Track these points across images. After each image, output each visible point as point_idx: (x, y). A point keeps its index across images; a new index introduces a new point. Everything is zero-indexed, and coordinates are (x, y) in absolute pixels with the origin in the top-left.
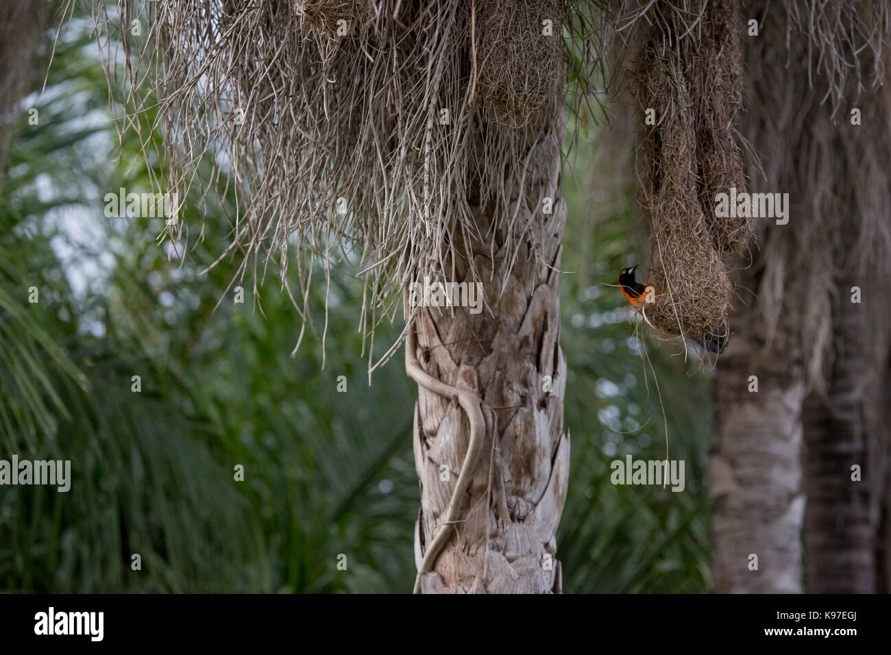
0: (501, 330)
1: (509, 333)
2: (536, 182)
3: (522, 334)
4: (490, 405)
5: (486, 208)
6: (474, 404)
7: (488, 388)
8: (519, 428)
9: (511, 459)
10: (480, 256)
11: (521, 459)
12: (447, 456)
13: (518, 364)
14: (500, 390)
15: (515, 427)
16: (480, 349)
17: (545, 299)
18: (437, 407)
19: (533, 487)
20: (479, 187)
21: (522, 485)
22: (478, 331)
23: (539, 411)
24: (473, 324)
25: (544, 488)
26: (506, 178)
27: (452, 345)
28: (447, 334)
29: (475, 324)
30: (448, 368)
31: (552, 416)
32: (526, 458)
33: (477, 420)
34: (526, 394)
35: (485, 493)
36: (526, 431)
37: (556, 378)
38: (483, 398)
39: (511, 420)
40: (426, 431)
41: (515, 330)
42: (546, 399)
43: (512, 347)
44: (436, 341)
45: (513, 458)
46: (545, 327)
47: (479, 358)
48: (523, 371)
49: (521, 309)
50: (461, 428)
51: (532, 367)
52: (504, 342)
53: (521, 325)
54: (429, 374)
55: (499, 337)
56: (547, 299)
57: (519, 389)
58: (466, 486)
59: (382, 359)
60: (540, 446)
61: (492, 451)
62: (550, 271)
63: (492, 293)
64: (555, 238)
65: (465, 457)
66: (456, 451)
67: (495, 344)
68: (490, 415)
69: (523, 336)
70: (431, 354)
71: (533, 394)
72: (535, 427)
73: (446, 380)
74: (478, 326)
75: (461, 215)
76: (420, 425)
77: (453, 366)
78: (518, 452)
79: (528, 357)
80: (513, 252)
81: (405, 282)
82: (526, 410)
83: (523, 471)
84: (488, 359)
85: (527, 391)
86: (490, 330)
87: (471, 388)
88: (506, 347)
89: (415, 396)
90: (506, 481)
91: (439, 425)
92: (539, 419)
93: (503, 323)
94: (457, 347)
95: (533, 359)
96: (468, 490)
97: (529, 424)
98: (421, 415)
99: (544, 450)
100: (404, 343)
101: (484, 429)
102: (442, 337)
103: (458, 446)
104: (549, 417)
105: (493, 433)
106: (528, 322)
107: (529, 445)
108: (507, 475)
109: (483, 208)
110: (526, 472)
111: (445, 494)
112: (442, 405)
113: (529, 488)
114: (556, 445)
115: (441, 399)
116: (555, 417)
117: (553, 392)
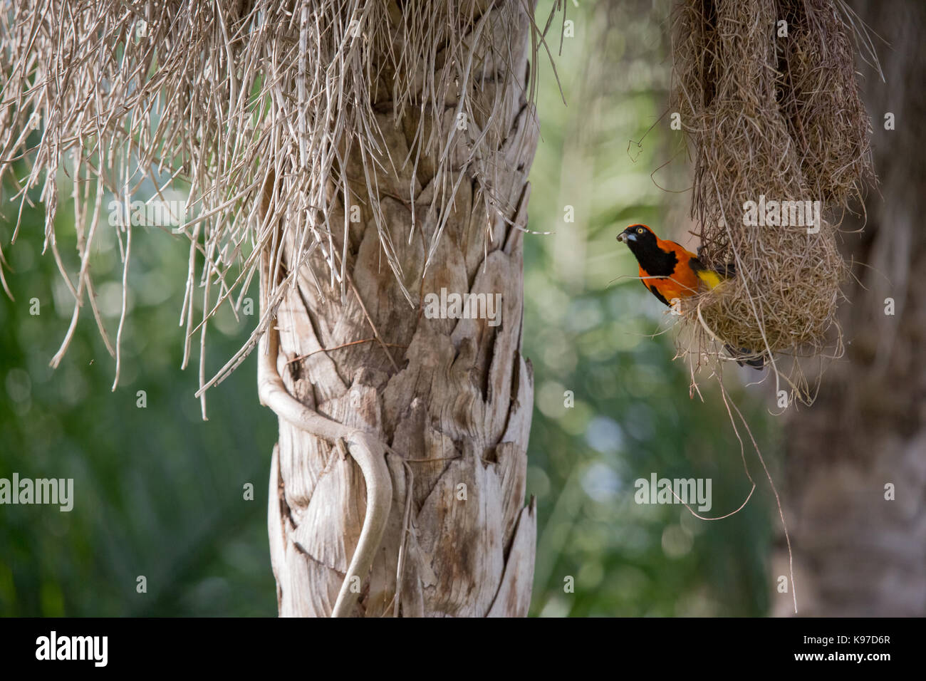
0: (424, 329)
1: (436, 334)
2: (489, 76)
3: (459, 335)
4: (402, 455)
5: (403, 120)
6: (375, 455)
7: (399, 426)
8: (450, 496)
9: (435, 548)
10: (389, 200)
11: (452, 549)
12: (325, 542)
13: (451, 385)
14: (420, 429)
15: (444, 493)
16: (387, 359)
17: (499, 276)
18: (311, 459)
19: (472, 597)
20: (392, 83)
21: (454, 593)
22: (383, 328)
23: (486, 468)
24: (375, 316)
25: (490, 599)
26: (438, 67)
27: (338, 353)
28: (331, 332)
29: (378, 315)
30: (332, 392)
31: (507, 476)
32: (461, 546)
33: (379, 480)
34: (463, 436)
35: (391, 606)
36: (462, 502)
37: (515, 412)
38: (390, 443)
39: (436, 482)
40: (292, 499)
41: (448, 329)
42: (498, 447)
43: (442, 357)
44: (312, 345)
45: (438, 547)
47: (385, 375)
48: (460, 397)
50: (351, 493)
51: (475, 392)
52: (429, 348)
54: (298, 400)
55: (420, 340)
56: (502, 275)
57: (452, 429)
59: (221, 372)
60: (485, 528)
61: (404, 534)
62: (509, 228)
63: (410, 263)
64: (519, 173)
65: (356, 545)
66: (341, 534)
67: (412, 352)
68: (400, 472)
69: (460, 338)
70: (303, 366)
71: (474, 438)
72: (478, 495)
73: (327, 412)
74: (384, 320)
75: (360, 130)
76: (281, 486)
77: (342, 388)
78: (447, 536)
79: (469, 374)
81: (263, 244)
82: (462, 465)
83: (455, 569)
84: (398, 377)
85: (466, 434)
86: (404, 328)
87: (370, 426)
88: (432, 356)
89: (274, 437)
90: (426, 586)
91: (314, 487)
92: (485, 481)
94: (348, 355)
95: (477, 378)
98: (282, 470)
99: (492, 536)
100: (256, 346)
101: (391, 497)
102: (324, 338)
103: (347, 525)
104: (502, 479)
105: (405, 503)
107: (466, 524)
108: (427, 575)
109: (397, 119)
110: (460, 571)
111: (321, 606)
112: (320, 452)
113: (466, 599)
114: (513, 526)
115: (319, 443)
116: (511, 478)
117: (509, 436)
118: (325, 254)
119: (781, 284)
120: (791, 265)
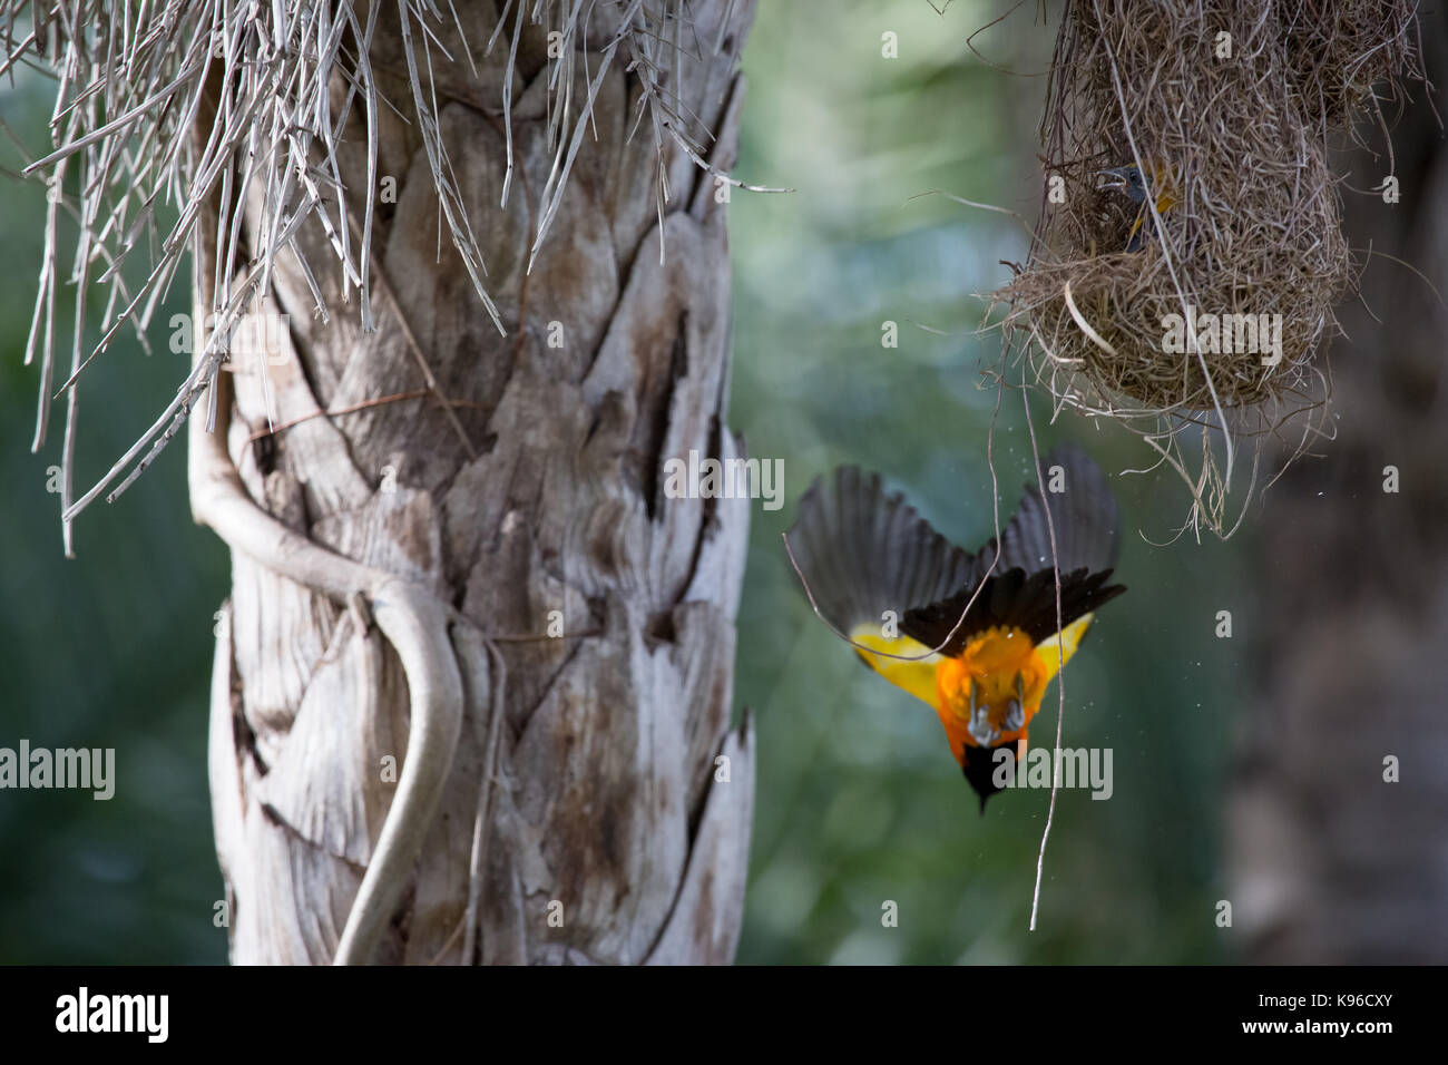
0: (528, 369)
1: (553, 382)
3: (598, 384)
4: (482, 628)
6: (427, 627)
7: (477, 569)
8: (580, 710)
9: (549, 816)
10: (456, 109)
11: (583, 818)
12: (326, 803)
13: (583, 487)
14: (521, 574)
15: (567, 705)
16: (454, 432)
17: (680, 264)
18: (297, 634)
19: (622, 915)
21: (586, 907)
22: (446, 369)
23: (652, 652)
24: (428, 344)
25: (658, 918)
27: (353, 419)
28: (339, 375)
29: (435, 344)
30: (341, 499)
32: (601, 811)
33: (436, 677)
34: (608, 590)
35: (458, 931)
36: (604, 724)
37: (712, 539)
38: (458, 603)
39: (552, 682)
40: (258, 713)
41: (576, 369)
42: (677, 611)
43: (564, 428)
44: (300, 401)
45: (555, 813)
46: (678, 364)
47: (448, 464)
48: (600, 511)
49: (597, 298)
50: (380, 705)
51: (631, 500)
52: (537, 411)
53: (595, 353)
54: (271, 514)
55: (519, 395)
56: (687, 263)
57: (585, 575)
58: (391, 903)
59: (113, 471)
60: (650, 774)
61: (485, 786)
62: (699, 173)
63: (499, 238)
64: (725, 54)
66: (358, 787)
67: (504, 418)
68: (479, 662)
69: (603, 390)
70: (281, 445)
71: (630, 592)
72: (633, 709)
73: (331, 539)
74: (448, 353)
76: (236, 687)
77: (359, 490)
78: (574, 792)
79: (618, 463)
80: (577, 108)
82: (605, 648)
83: (589, 857)
84: (478, 468)
85: (610, 582)
86: (488, 369)
87: (419, 569)
88: (544, 426)
90: (531, 890)
91: (303, 691)
92: (651, 680)
93: (535, 346)
94: (373, 423)
95: (634, 471)
96: (396, 920)
97: (615, 696)
98: (240, 656)
99: (663, 785)
100: (189, 413)
101: (460, 712)
102: (325, 391)
103: (366, 768)
104: (685, 673)
105: (488, 725)
106: (620, 343)
107: (612, 767)
108: (533, 869)
110: (600, 863)
111: (316, 933)
112: (317, 621)
113: (610, 918)
114: (705, 772)
115: (313, 602)
116: (704, 673)
117: (701, 588)
118: (328, 227)
119: (1235, 274)
120: (1259, 241)
